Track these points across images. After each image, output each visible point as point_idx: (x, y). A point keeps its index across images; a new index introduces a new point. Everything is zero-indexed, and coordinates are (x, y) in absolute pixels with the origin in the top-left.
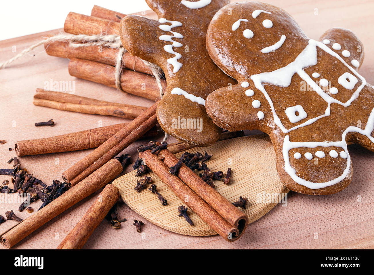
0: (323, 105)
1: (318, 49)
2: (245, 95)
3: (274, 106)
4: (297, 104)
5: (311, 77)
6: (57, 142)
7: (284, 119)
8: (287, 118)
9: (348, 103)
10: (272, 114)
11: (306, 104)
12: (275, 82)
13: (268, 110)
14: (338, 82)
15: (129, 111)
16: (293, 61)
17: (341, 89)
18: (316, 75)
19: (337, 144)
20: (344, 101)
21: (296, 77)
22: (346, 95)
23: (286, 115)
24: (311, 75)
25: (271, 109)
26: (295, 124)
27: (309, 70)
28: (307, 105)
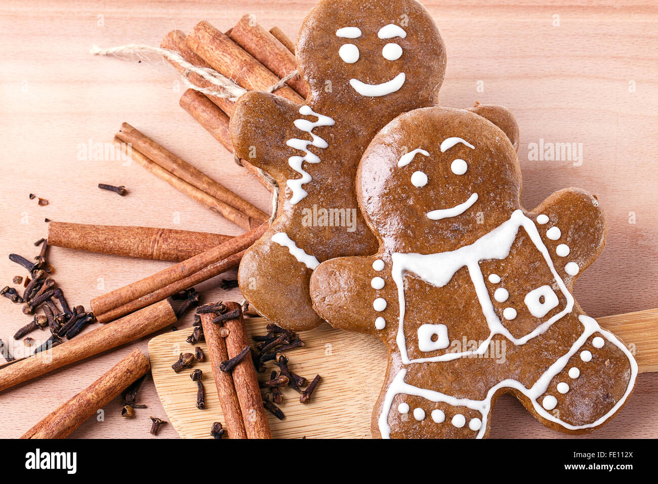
0: (482, 333)
1: (521, 229)
2: (370, 285)
3: (405, 316)
4: (440, 322)
5: (486, 279)
6: (105, 242)
7: (411, 340)
8: (416, 341)
9: (523, 340)
10: (397, 327)
11: (456, 326)
12: (425, 277)
13: (394, 319)
14: (523, 300)
15: (230, 216)
16: (471, 244)
17: (523, 312)
18: (494, 278)
19: (472, 404)
20: (518, 337)
21: (462, 273)
22: (526, 324)
23: (416, 336)
24: (488, 276)
25: (398, 318)
26: (423, 354)
27: (486, 266)
28: (456, 327)
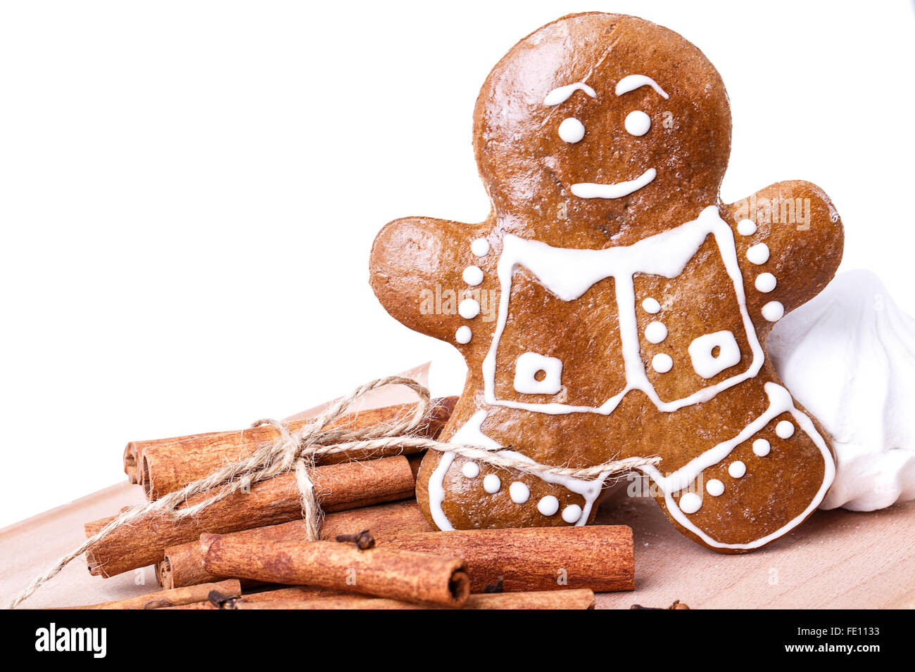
0: (615, 382)
1: (710, 239)
2: (460, 275)
3: (503, 333)
4: (555, 354)
5: (637, 304)
7: (505, 371)
8: (511, 375)
9: (672, 406)
10: (488, 346)
11: (577, 364)
12: (547, 281)
13: (485, 334)
14: (688, 346)
16: (628, 245)
17: (684, 365)
18: (651, 305)
19: (576, 486)
20: (667, 398)
21: (606, 285)
22: (683, 383)
23: (514, 366)
24: (643, 298)
25: (493, 334)
26: (516, 395)
27: (643, 283)
28: (576, 367)
